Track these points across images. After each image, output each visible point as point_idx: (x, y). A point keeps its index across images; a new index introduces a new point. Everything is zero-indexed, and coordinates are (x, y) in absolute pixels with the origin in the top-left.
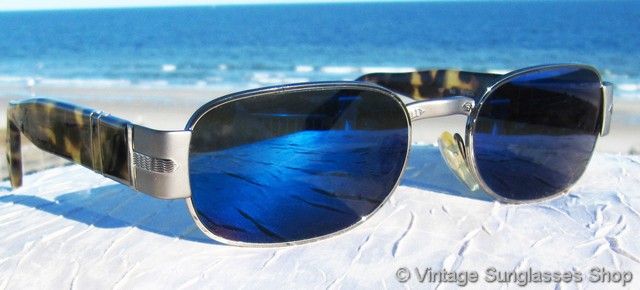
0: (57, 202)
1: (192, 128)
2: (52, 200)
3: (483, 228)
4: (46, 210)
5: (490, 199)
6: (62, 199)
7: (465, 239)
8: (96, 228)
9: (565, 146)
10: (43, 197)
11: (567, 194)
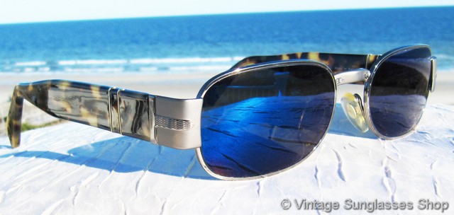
0: (72, 155)
1: (203, 96)
2: (65, 153)
3: (388, 157)
4: (68, 161)
5: (376, 137)
6: (74, 151)
7: (384, 166)
8: (117, 173)
9: (411, 101)
10: (57, 152)
11: (415, 131)
